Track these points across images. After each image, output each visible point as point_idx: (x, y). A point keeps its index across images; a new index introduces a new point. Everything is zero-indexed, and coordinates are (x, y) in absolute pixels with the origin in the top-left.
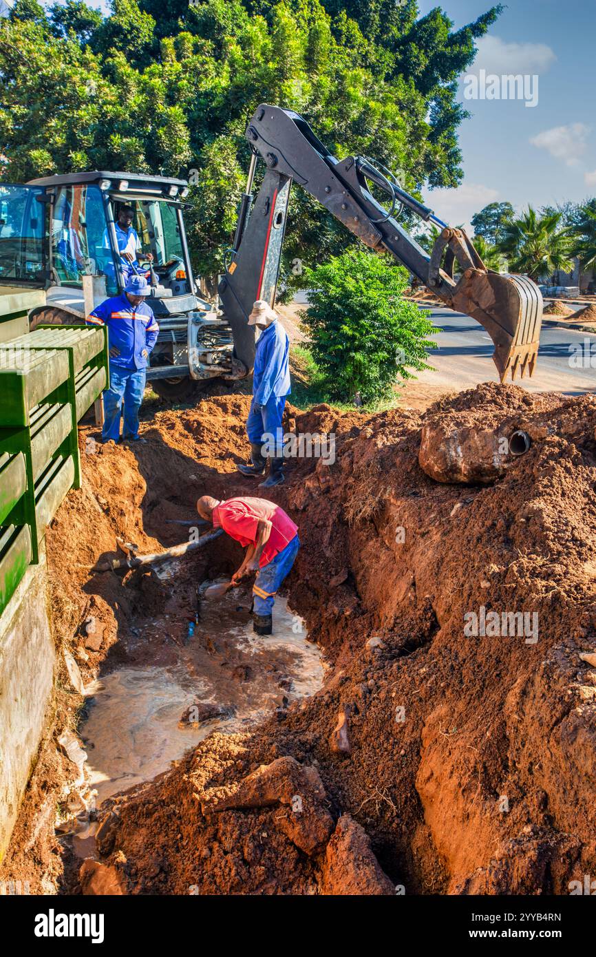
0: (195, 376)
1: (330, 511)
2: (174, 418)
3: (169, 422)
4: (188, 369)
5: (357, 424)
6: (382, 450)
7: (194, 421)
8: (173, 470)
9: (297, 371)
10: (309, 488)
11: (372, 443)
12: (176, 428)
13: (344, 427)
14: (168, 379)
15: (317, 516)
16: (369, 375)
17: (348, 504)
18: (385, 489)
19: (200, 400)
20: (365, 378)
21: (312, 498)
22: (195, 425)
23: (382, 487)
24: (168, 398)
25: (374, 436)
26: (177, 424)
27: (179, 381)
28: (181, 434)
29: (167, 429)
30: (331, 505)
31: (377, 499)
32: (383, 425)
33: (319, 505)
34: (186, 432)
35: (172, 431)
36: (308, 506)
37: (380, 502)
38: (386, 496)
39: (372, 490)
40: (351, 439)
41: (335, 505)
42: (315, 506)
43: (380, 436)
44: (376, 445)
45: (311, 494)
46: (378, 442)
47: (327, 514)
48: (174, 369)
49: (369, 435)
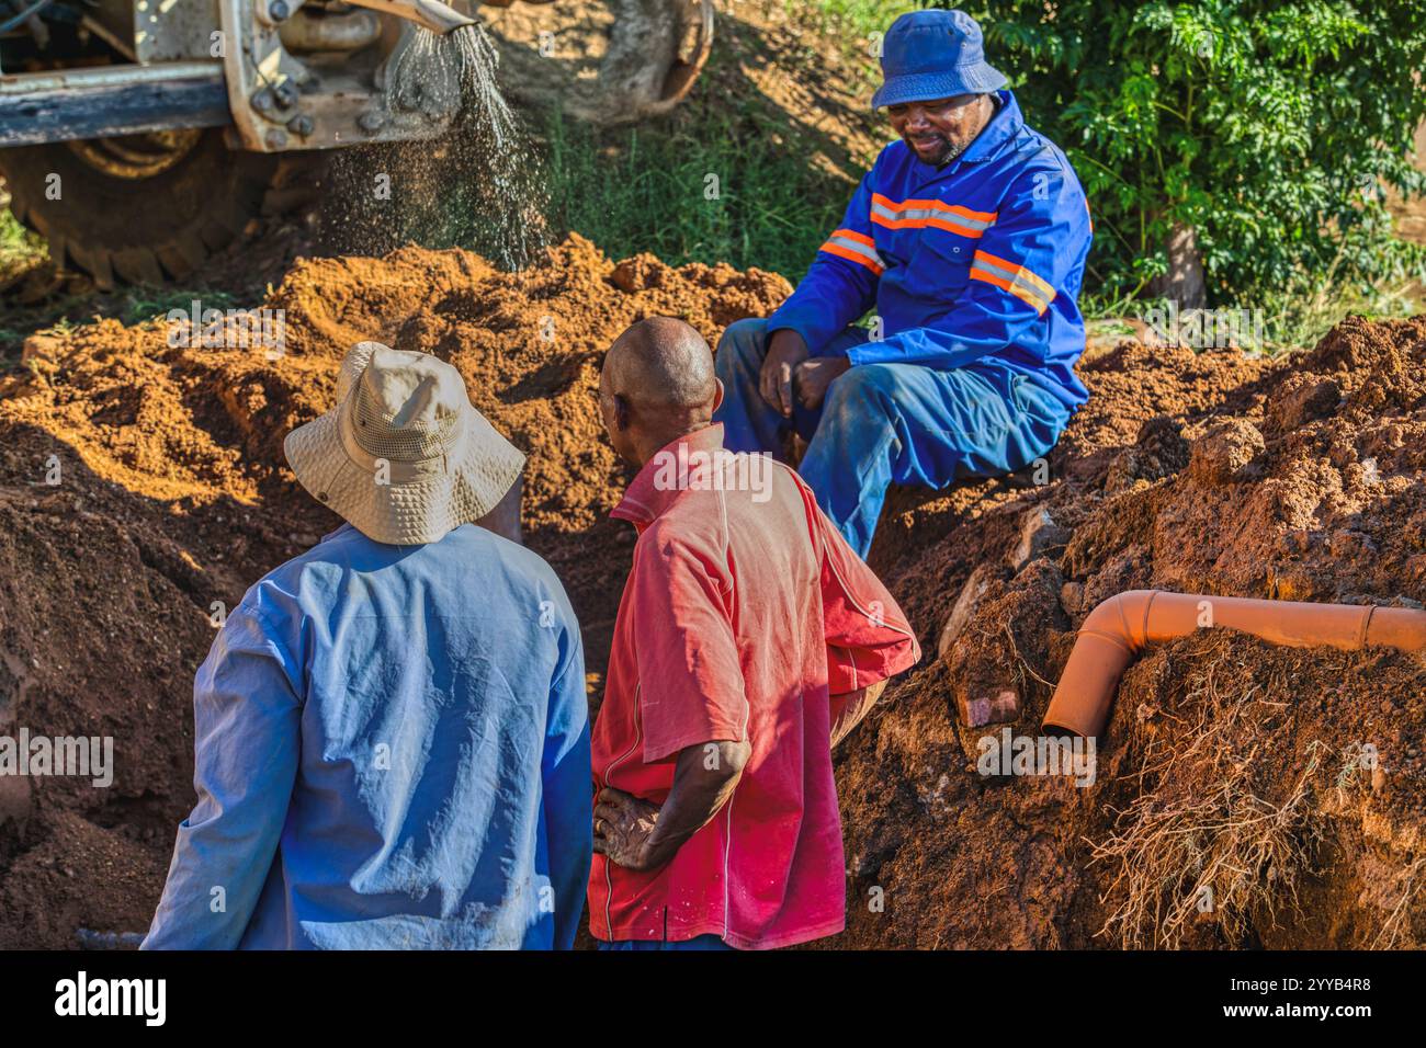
0: (259, 132)
1: (1017, 886)
2: (134, 361)
3: (107, 384)
4: (219, 90)
5: (1175, 406)
6: (1314, 544)
7: (252, 377)
8: (127, 652)
9: (832, 108)
10: (896, 757)
11: (1258, 505)
12: (150, 414)
13: (1103, 420)
14: (95, 143)
15: (942, 913)
16: (1248, 139)
17: (1117, 847)
18: (1332, 761)
19: (287, 266)
20: (1226, 151)
21: (918, 809)
22: (258, 400)
23: (1314, 748)
24: (96, 258)
25: (1269, 463)
26: (156, 393)
27: (166, 162)
28: (174, 451)
29: (97, 419)
30: (1023, 855)
31: (1283, 817)
32: (1325, 404)
33: (953, 849)
34: (204, 441)
35: (127, 434)
36: (890, 854)
37: (1298, 833)
38: (1336, 802)
39: (1257, 769)
40: (1143, 485)
41: (1047, 854)
42: (934, 859)
43: (1303, 467)
44: (1279, 511)
45: (908, 787)
46: (1293, 498)
47: (997, 903)
48: (139, 89)
49: (1241, 458)
